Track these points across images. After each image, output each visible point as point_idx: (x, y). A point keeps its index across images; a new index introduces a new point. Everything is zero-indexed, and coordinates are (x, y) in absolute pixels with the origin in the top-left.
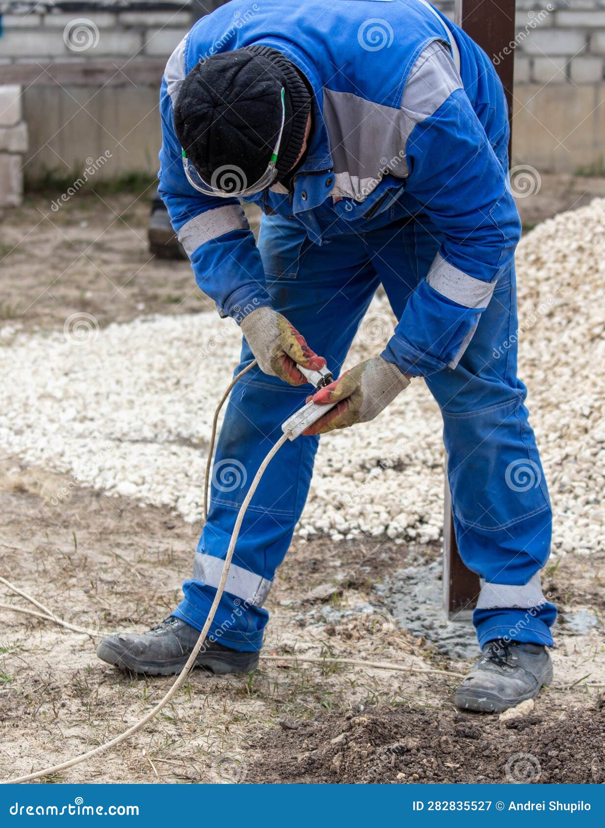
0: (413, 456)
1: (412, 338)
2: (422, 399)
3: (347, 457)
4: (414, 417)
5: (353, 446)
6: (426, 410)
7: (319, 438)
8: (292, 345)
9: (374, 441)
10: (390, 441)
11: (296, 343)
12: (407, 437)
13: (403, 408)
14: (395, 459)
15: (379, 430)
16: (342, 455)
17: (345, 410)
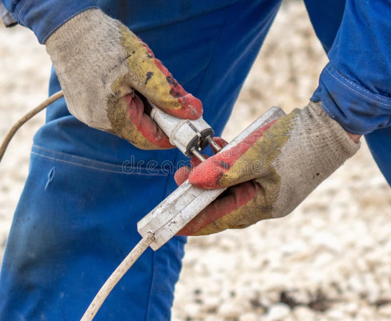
0: (343, 285)
1: (363, 73)
2: (358, 185)
3: (227, 288)
4: (345, 217)
5: (239, 267)
6: (365, 204)
7: (182, 255)
8: (150, 75)
9: (275, 260)
10: (303, 259)
11: (156, 70)
12: (332, 251)
13: (324, 200)
14: (313, 290)
15: (283, 239)
16: (220, 282)
17: (250, 203)
